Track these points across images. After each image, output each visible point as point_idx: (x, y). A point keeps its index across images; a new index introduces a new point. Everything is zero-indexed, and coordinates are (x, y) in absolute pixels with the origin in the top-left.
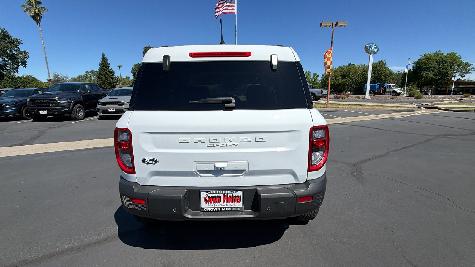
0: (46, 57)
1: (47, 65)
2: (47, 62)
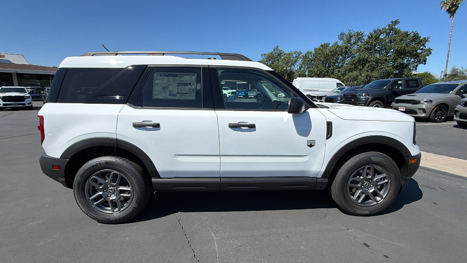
0: (449, 51)
1: (448, 59)
2: (448, 56)
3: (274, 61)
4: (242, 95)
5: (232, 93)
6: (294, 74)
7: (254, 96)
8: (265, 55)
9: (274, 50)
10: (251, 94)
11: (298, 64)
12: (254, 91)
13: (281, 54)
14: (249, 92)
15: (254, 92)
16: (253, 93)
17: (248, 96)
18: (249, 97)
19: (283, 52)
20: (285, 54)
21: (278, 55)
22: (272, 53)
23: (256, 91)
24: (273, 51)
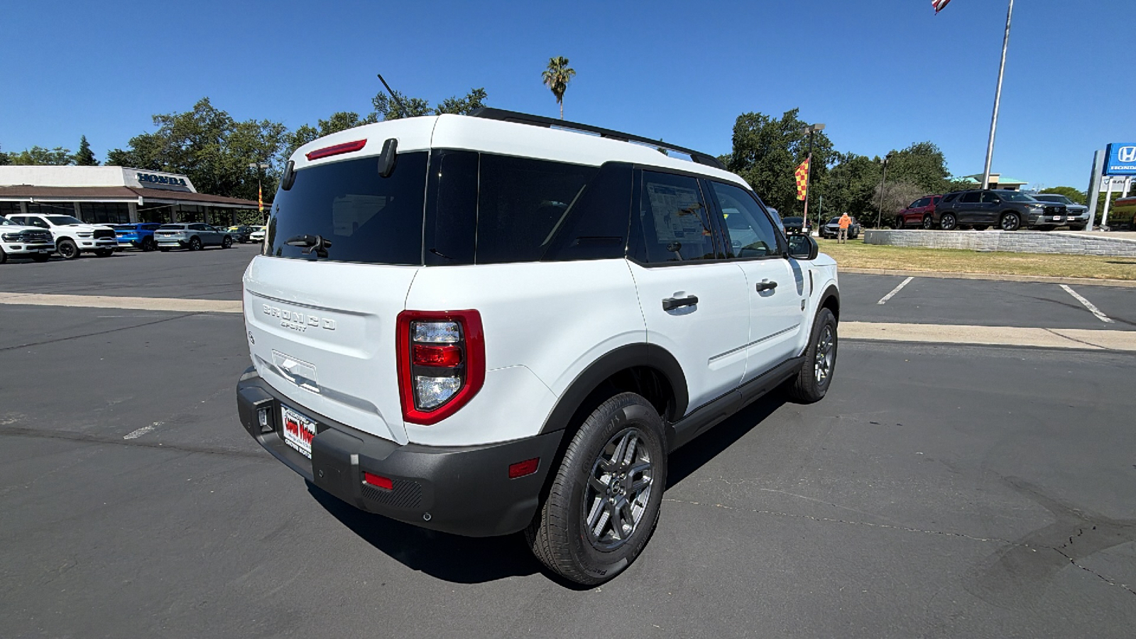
3: (201, 142)
4: (131, 242)
5: (97, 234)
6: (274, 182)
7: (178, 241)
8: (165, 119)
9: (196, 108)
10: (170, 236)
11: (281, 157)
12: (178, 227)
13: (221, 122)
14: (158, 231)
15: (178, 231)
16: (173, 233)
17: (157, 242)
18: (160, 245)
19: (228, 118)
20: (233, 125)
21: (213, 125)
22: (189, 116)
23: (183, 227)
24: (192, 110)
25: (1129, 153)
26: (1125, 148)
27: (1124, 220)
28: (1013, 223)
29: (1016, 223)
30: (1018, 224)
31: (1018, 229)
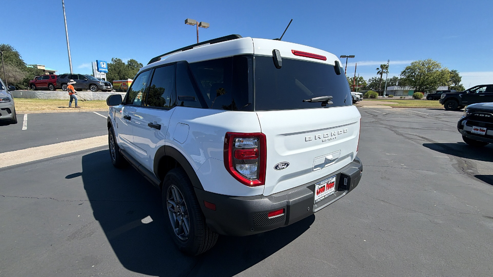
25: (103, 65)
26: (102, 62)
27: (118, 88)
28: (95, 89)
29: (96, 89)
30: (97, 89)
31: (98, 91)
